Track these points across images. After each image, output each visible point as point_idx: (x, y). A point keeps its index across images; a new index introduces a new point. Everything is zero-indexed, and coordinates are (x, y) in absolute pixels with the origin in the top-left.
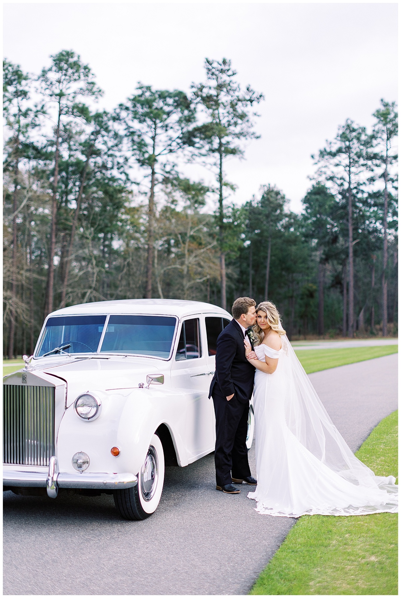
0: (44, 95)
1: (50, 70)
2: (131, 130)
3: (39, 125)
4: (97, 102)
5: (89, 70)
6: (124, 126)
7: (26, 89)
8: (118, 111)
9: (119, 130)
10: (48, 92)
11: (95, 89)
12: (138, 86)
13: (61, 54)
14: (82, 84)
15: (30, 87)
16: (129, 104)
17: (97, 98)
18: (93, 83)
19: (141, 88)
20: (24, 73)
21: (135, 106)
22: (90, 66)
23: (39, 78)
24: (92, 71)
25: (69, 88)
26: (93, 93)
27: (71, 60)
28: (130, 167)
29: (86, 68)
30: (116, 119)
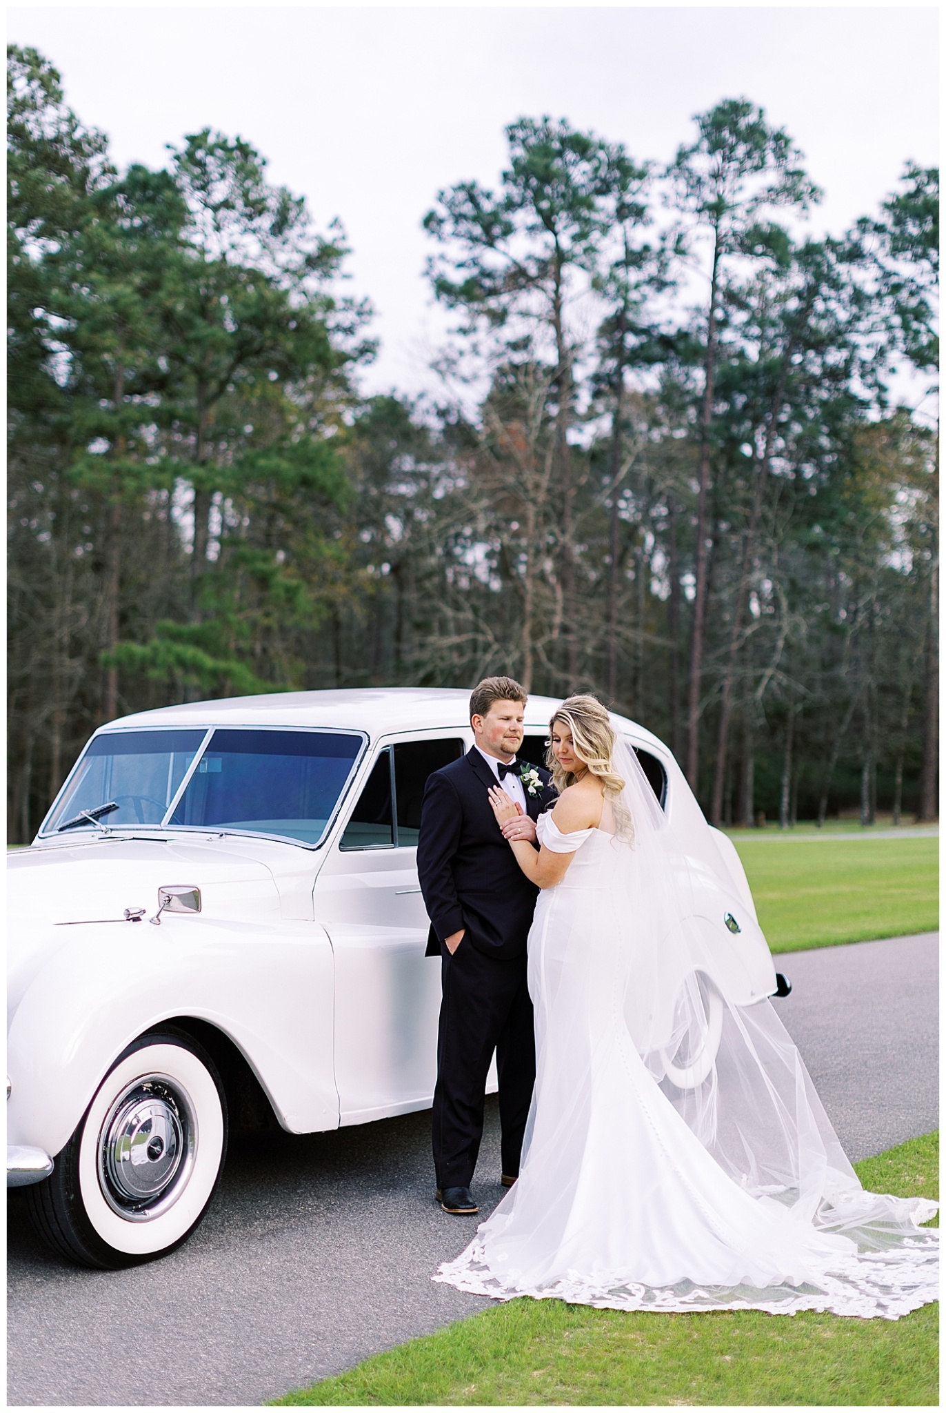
0: (683, 210)
1: (695, 149)
2: (894, 280)
3: (673, 283)
4: (807, 218)
5: (787, 142)
6: (874, 272)
7: (640, 199)
8: (855, 236)
9: (864, 282)
10: (693, 203)
11: (802, 187)
12: (907, 172)
13: (720, 110)
14: (771, 177)
15: (647, 195)
16: (887, 219)
17: (804, 208)
18: (799, 174)
19: (912, 175)
20: (638, 165)
21: (899, 222)
22: (788, 133)
23: (668, 170)
24: (794, 145)
25: (741, 188)
26: (798, 198)
27: (744, 123)
28: (893, 371)
29: (778, 137)
30: (854, 254)
